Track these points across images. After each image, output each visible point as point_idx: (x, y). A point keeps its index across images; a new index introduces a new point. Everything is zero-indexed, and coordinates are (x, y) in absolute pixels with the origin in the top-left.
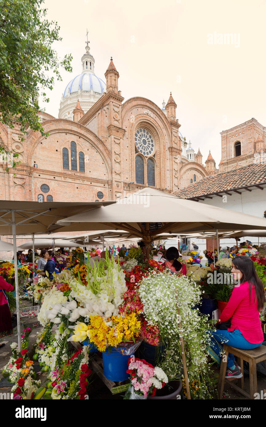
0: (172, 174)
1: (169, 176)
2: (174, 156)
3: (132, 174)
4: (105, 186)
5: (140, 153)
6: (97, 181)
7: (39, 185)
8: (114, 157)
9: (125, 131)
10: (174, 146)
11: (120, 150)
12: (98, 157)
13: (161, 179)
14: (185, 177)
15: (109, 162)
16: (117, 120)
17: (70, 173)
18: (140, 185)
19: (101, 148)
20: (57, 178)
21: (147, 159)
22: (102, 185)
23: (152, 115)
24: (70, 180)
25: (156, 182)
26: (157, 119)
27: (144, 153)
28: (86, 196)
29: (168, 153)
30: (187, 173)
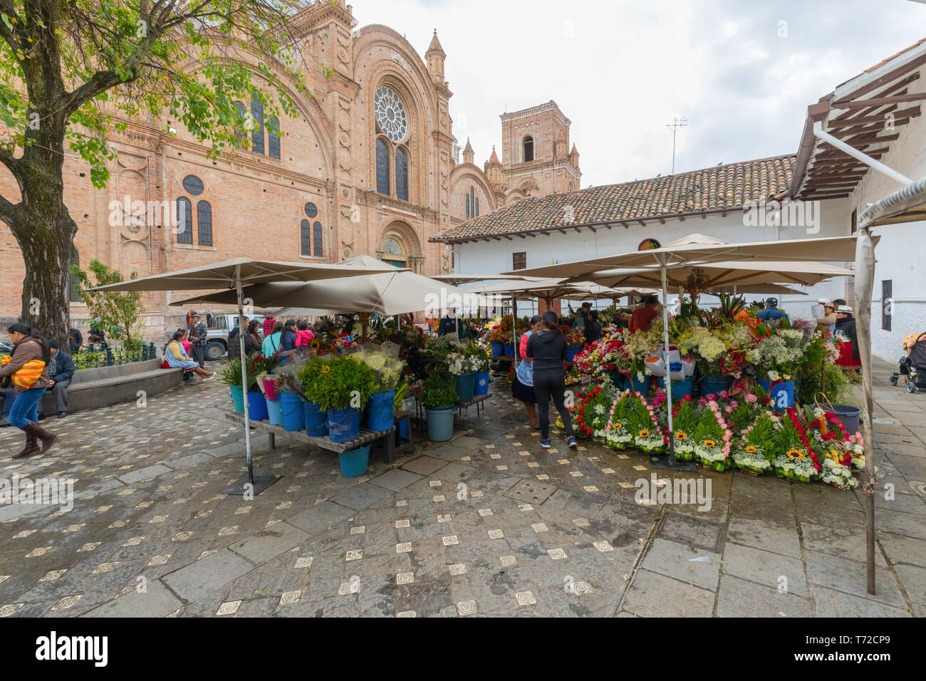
0: (439, 182)
1: (433, 185)
2: (442, 149)
3: (370, 175)
4: (320, 193)
5: (384, 134)
6: (305, 179)
7: (179, 177)
8: (339, 135)
9: (359, 87)
10: (442, 129)
11: (350, 125)
12: (308, 132)
13: (419, 188)
14: (456, 188)
15: (329, 145)
16: (343, 63)
17: (249, 157)
18: (384, 195)
19: (313, 114)
20: (219, 165)
21: (396, 147)
22: (315, 190)
23: (406, 66)
24: (249, 173)
25: (410, 194)
26: (414, 75)
27: (390, 135)
28: (283, 210)
29: (431, 141)
30: (461, 182)
